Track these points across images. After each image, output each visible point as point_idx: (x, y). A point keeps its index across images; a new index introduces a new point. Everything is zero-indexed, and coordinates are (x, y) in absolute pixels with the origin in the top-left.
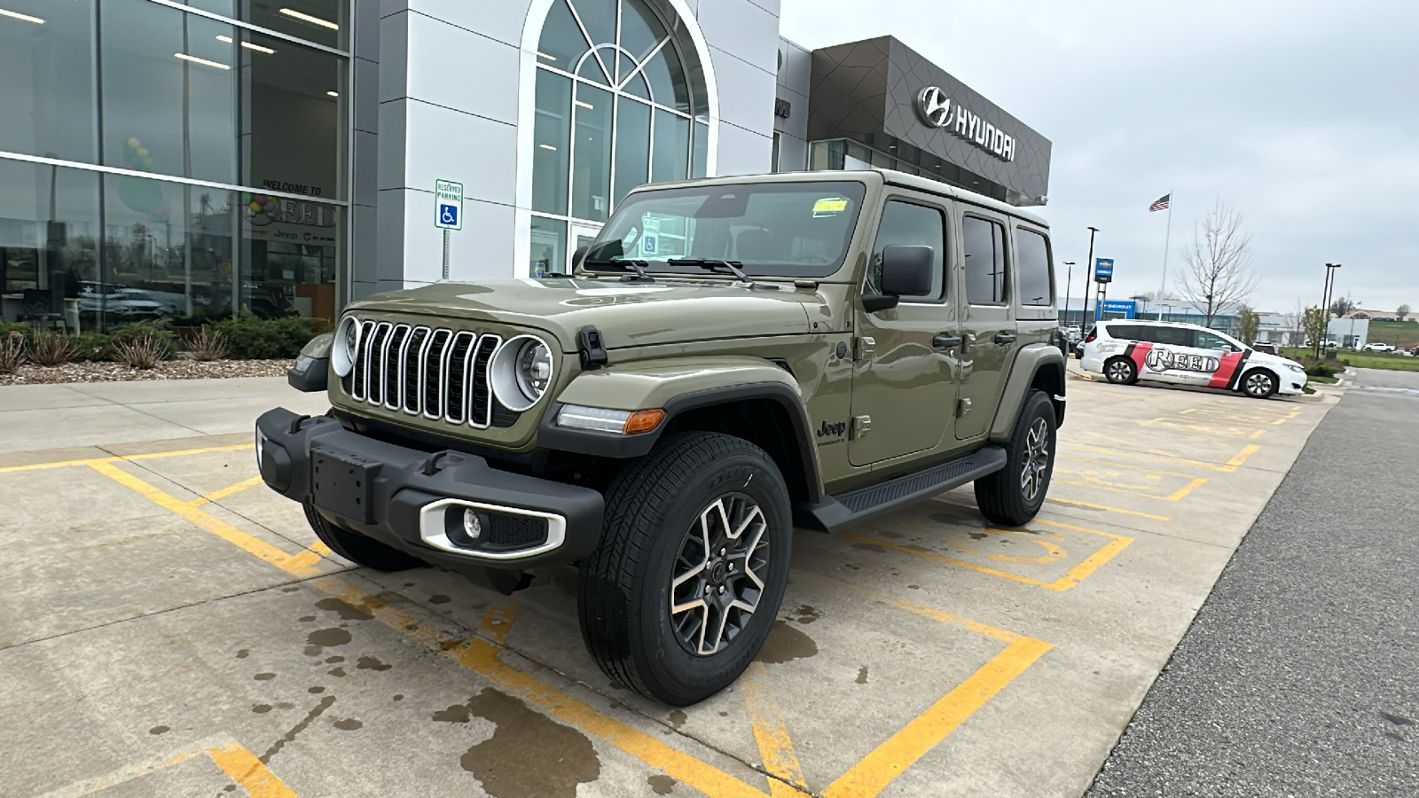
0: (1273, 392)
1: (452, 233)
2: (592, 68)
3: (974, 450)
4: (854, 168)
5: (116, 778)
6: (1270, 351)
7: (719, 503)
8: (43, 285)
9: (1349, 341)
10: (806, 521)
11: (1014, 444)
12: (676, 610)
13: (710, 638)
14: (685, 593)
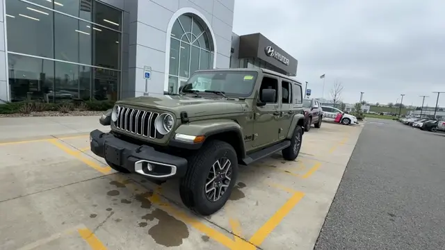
0: (349, 123)
1: (148, 80)
2: (185, 38)
3: (283, 141)
4: (251, 67)
5: (49, 239)
6: (347, 113)
7: (218, 161)
8: (39, 90)
9: (365, 111)
10: (241, 162)
11: (292, 140)
12: (207, 192)
13: (217, 196)
14: (209, 187)
